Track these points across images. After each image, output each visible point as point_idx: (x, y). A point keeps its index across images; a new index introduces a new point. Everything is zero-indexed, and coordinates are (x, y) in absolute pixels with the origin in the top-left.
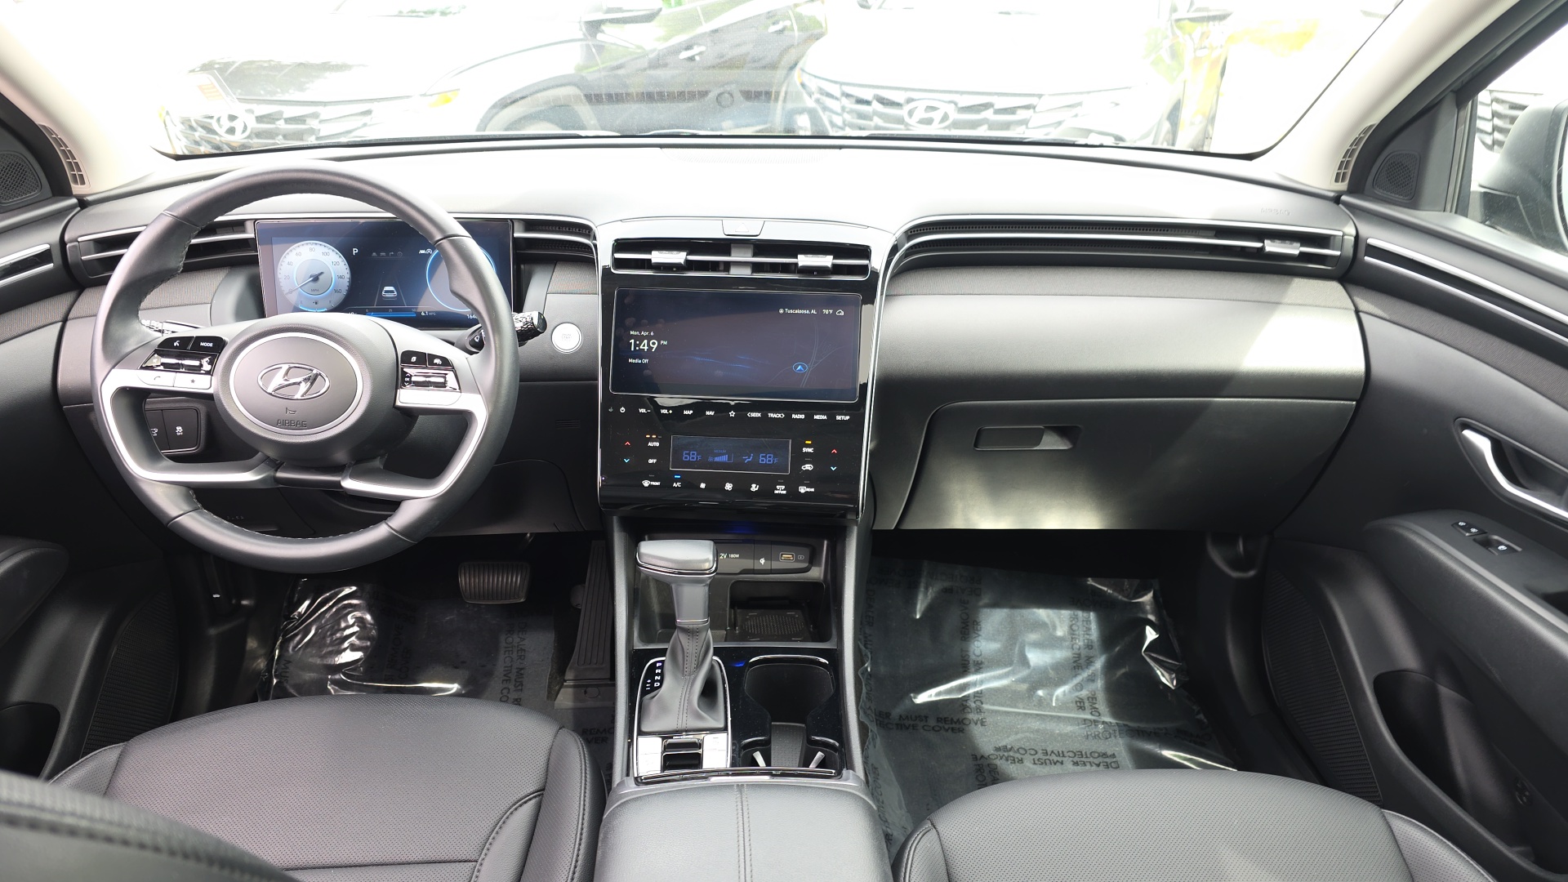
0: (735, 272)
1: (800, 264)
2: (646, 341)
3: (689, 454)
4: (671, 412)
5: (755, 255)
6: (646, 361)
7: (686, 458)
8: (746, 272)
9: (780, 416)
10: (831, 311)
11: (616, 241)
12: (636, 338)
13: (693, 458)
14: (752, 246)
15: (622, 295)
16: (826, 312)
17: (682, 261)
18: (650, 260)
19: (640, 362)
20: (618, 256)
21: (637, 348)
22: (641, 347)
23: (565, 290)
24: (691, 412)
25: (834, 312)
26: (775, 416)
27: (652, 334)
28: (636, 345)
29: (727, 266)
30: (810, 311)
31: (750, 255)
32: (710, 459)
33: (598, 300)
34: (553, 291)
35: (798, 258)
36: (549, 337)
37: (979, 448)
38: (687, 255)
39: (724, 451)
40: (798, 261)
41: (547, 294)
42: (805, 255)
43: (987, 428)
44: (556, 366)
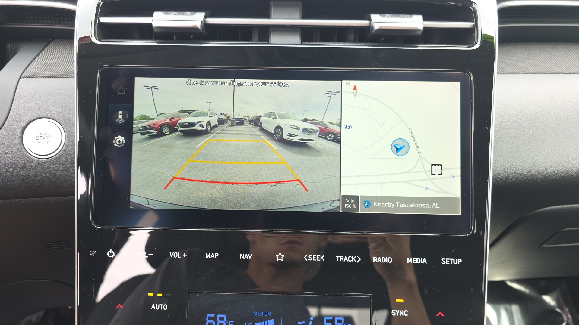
0: (277, 41)
1: (376, 26)
4: (185, 255)
5: (303, 17)
8: (293, 41)
9: (353, 259)
13: (220, 324)
14: (300, 4)
15: (108, 77)
17: (198, 25)
18: (150, 25)
20: (104, 20)
23: (47, 72)
24: (217, 255)
26: (346, 259)
29: (265, 33)
31: (298, 17)
33: (74, 82)
34: (31, 74)
35: (370, 19)
36: (18, 137)
37: (545, 246)
38: (206, 17)
39: (269, 314)
40: (370, 23)
41: (20, 78)
42: (381, 15)
43: (568, 229)
44: (29, 177)
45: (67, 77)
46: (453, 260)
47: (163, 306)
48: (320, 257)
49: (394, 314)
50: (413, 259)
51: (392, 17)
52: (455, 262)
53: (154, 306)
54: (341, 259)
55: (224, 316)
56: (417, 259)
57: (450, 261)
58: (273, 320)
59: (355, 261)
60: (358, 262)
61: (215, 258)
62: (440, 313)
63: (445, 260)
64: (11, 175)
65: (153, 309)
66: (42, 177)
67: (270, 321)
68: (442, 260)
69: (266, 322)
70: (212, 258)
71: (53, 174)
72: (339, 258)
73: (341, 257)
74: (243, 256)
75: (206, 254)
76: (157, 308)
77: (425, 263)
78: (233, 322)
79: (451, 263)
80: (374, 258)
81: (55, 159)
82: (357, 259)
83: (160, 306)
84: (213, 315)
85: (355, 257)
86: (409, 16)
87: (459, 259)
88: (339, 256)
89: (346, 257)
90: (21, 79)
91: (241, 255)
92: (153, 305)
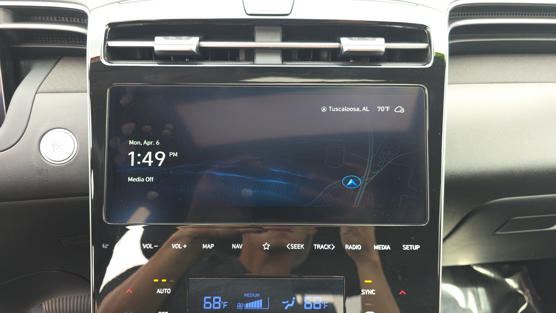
0: (261, 61)
1: (345, 49)
2: (149, 154)
3: (211, 300)
4: (185, 246)
5: (284, 40)
6: (151, 179)
7: (208, 305)
8: (275, 61)
9: (329, 246)
10: (388, 108)
11: (110, 25)
12: (136, 149)
13: (217, 305)
14: (280, 29)
15: (117, 94)
16: (381, 109)
17: (194, 48)
18: (152, 48)
19: (143, 180)
20: (112, 44)
21: (139, 163)
22: (144, 161)
23: (59, 88)
24: (212, 245)
25: (392, 109)
26: (323, 247)
27: (158, 143)
28: (137, 159)
29: (250, 54)
30: (361, 109)
31: (279, 40)
32: (240, 306)
33: (86, 99)
34: (45, 90)
35: (340, 42)
36: (36, 146)
37: (498, 233)
38: (200, 41)
39: (258, 295)
40: (340, 45)
41: (36, 93)
42: (349, 38)
43: (516, 218)
44: (45, 181)
45: (78, 92)
46: (412, 247)
47: (167, 290)
48: (300, 246)
49: (363, 293)
50: (379, 245)
51: (358, 40)
52: (414, 248)
53: (159, 291)
54: (318, 247)
55: (220, 298)
56: (382, 246)
57: (410, 247)
58: (261, 301)
59: (330, 249)
60: (332, 249)
61: (211, 248)
62: (402, 291)
63: (406, 247)
64: (30, 179)
65: (158, 293)
66: (57, 181)
67: (258, 301)
68: (404, 246)
69: (255, 302)
70: (209, 248)
71: (67, 178)
72: (316, 246)
73: (318, 245)
74: (234, 245)
75: (203, 245)
76: (162, 292)
77: (389, 249)
78: (227, 303)
79: (411, 249)
80: (346, 245)
81: (69, 164)
82: (331, 247)
83: (164, 290)
84: (210, 298)
85: (330, 245)
86: (373, 39)
87: (417, 246)
88: (316, 245)
89: (322, 245)
90: (37, 95)
91: (233, 245)
92: (159, 289)
